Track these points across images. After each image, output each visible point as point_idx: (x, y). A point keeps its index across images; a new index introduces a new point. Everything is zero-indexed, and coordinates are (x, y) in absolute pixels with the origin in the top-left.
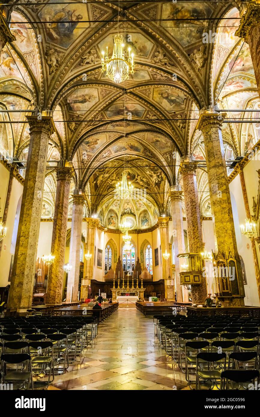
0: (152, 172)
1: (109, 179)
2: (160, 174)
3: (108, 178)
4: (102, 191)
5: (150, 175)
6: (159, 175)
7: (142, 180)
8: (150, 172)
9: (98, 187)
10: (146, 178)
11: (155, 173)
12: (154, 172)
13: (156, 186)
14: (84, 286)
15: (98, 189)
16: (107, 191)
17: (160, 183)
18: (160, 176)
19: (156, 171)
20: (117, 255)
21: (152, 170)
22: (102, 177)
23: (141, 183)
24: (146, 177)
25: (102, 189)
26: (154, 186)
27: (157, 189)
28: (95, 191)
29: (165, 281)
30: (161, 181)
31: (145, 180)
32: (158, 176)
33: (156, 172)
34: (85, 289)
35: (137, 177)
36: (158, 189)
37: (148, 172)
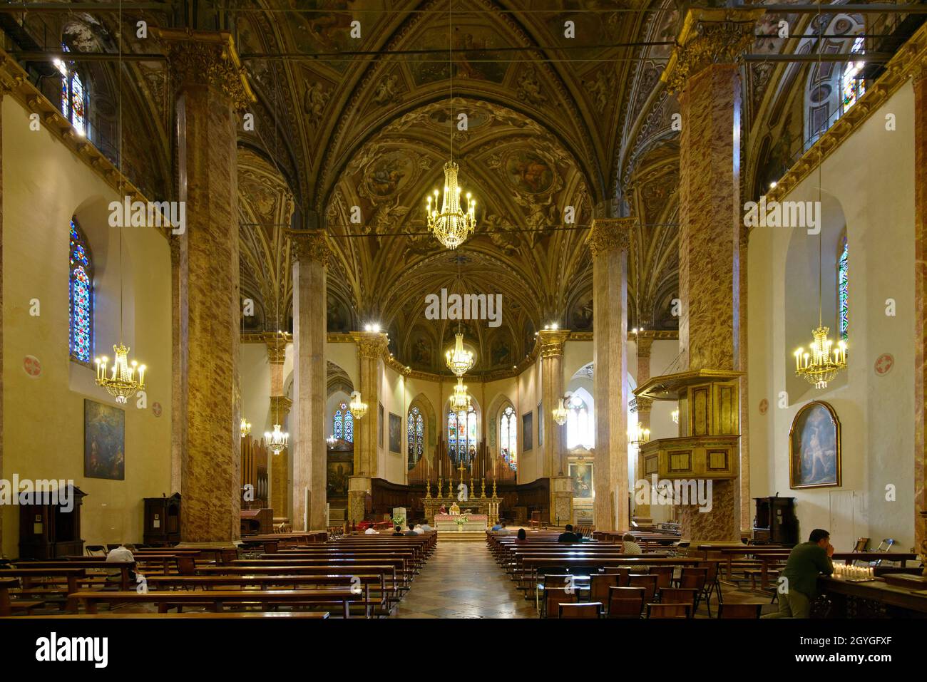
0: (531, 198)
1: (408, 224)
2: (553, 201)
3: (406, 220)
4: (392, 263)
5: (523, 208)
6: (551, 205)
7: (500, 230)
8: (523, 197)
9: (378, 247)
10: (513, 221)
11: (537, 200)
12: (535, 197)
13: (539, 245)
14: (354, 493)
15: (379, 252)
16: (406, 264)
17: (550, 235)
18: (553, 209)
19: (542, 190)
20: (435, 428)
21: (530, 190)
22: (389, 214)
23: (496, 236)
24: (511, 216)
25: (390, 255)
26: (532, 246)
27: (539, 253)
28: (373, 259)
29: (551, 481)
30: (552, 229)
31: (507, 226)
32: (546, 210)
33: (541, 195)
34: (358, 498)
35: (487, 219)
36: (543, 253)
37: (518, 199)
